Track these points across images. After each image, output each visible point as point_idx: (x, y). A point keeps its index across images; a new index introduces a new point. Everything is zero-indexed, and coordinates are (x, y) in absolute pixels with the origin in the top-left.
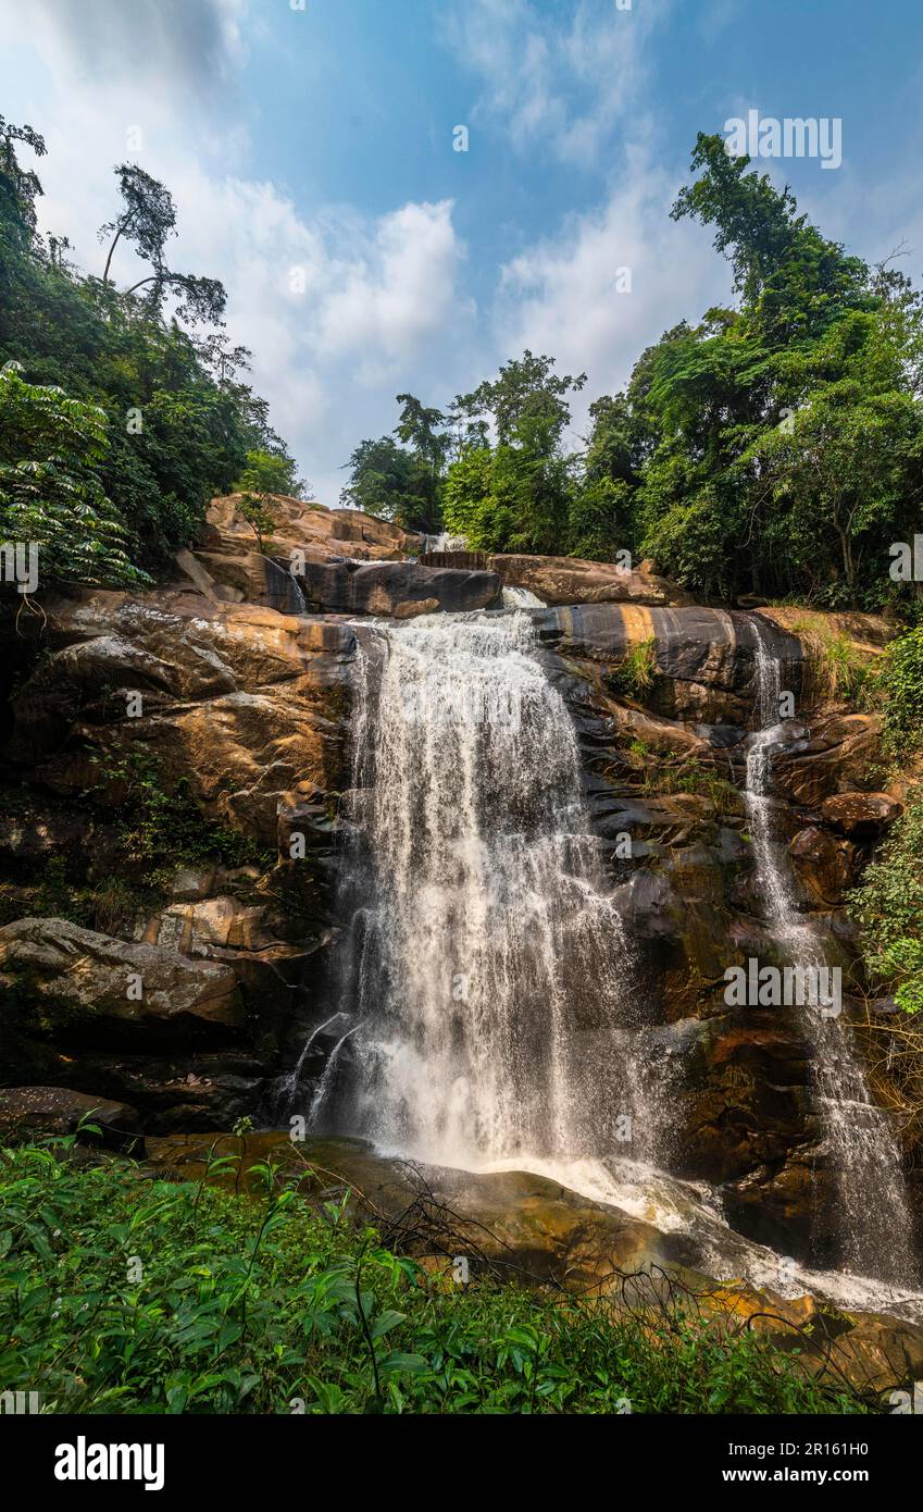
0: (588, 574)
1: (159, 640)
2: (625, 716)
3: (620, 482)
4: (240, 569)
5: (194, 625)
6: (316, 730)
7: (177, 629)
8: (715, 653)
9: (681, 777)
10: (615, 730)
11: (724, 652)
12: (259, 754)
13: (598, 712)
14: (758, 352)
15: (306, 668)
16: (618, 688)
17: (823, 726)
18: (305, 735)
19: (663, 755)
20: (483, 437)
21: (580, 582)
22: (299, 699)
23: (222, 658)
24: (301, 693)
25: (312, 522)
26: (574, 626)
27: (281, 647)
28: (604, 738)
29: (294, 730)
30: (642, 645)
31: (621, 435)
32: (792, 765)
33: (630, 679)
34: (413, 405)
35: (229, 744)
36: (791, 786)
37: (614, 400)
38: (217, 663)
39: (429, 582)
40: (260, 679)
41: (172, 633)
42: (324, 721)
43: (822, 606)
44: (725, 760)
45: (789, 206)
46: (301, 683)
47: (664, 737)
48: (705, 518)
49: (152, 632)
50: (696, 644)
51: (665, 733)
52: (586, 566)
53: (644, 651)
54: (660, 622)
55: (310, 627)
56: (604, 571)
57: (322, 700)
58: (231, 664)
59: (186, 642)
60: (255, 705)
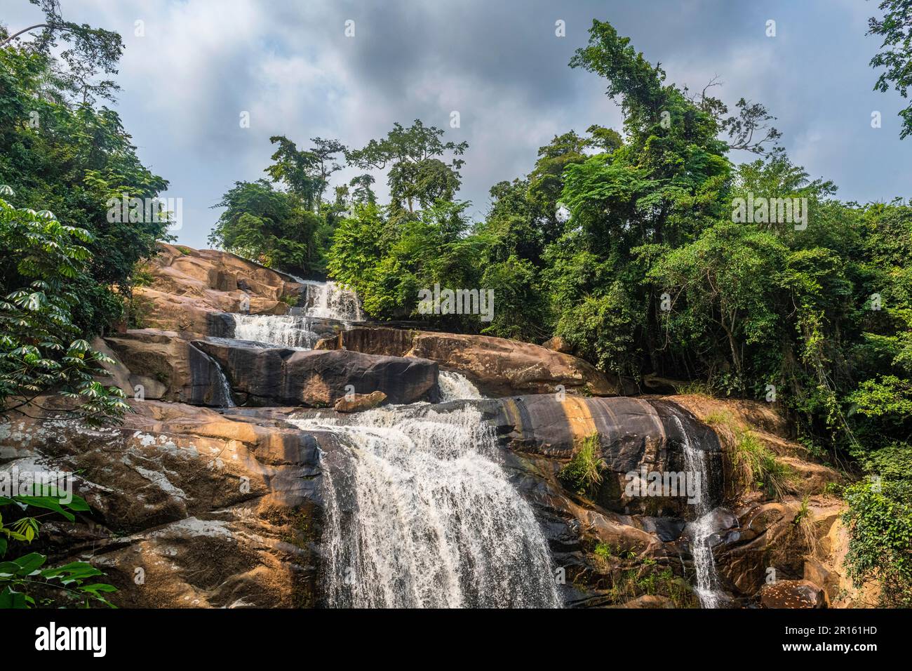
0: (512, 355)
1: (94, 461)
2: (588, 518)
3: (527, 262)
4: (163, 359)
5: (138, 441)
6: (284, 560)
7: (116, 446)
8: (650, 447)
9: (642, 578)
10: (579, 533)
11: (657, 446)
12: (214, 593)
13: (561, 514)
14: (652, 183)
15: (269, 485)
16: (570, 484)
17: (748, 515)
18: (270, 567)
19: (624, 556)
20: (368, 190)
21: (505, 363)
22: (261, 523)
23: (171, 479)
24: (263, 516)
25: (184, 271)
26: (523, 420)
27: (240, 463)
28: (571, 542)
29: (258, 562)
30: (587, 440)
31: (523, 219)
32: (729, 557)
33: (580, 475)
34: (287, 147)
35: (178, 585)
36: (733, 577)
37: (512, 185)
38: (166, 486)
39: (369, 371)
40: (217, 502)
41: (111, 451)
42: (292, 548)
43: (721, 395)
44: (676, 556)
45: (660, 76)
46: (264, 504)
47: (623, 537)
48: (616, 311)
49: (85, 451)
50: (633, 439)
51: (624, 533)
52: (508, 346)
53: (590, 444)
54: (598, 415)
55: (269, 438)
56: (526, 352)
57: (289, 522)
58: (181, 485)
59: (128, 462)
60: (211, 534)
